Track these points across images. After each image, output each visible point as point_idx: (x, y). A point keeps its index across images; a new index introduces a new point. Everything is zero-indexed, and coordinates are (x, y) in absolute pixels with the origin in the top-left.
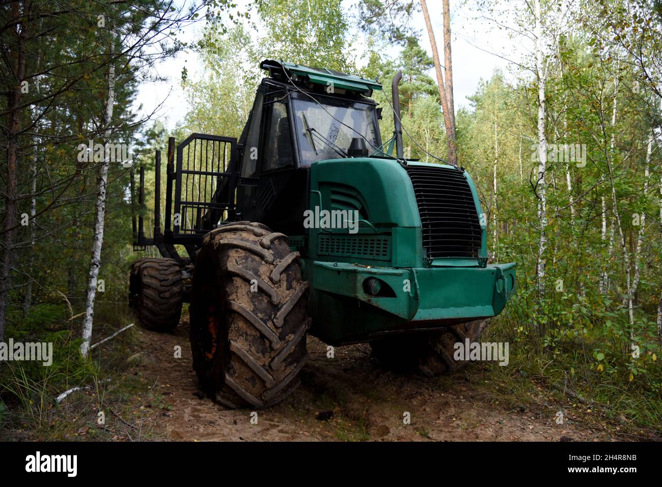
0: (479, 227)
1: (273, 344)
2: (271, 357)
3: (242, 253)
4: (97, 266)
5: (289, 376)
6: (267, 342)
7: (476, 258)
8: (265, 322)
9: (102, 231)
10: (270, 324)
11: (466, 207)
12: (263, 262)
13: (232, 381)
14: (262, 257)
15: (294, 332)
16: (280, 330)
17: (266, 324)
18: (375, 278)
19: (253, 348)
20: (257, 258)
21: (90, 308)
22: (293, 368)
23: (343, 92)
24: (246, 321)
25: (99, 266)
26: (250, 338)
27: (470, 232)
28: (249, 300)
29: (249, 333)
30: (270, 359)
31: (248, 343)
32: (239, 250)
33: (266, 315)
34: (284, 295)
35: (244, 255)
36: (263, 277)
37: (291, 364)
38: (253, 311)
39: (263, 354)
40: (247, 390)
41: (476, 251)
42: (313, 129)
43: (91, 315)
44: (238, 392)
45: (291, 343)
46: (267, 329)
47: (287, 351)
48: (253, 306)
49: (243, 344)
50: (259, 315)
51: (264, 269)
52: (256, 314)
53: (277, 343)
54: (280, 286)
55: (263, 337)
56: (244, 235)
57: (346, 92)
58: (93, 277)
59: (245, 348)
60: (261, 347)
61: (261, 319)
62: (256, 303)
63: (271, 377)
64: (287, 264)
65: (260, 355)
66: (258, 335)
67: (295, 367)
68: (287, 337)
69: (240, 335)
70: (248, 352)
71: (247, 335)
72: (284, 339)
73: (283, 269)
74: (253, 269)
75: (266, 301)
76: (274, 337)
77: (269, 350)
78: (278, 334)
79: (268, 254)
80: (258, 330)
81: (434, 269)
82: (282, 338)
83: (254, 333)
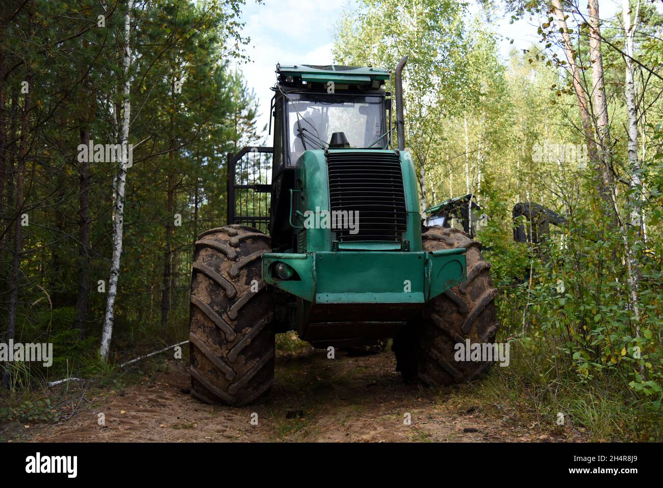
0: (404, 210)
1: (227, 336)
2: (227, 349)
3: (210, 251)
4: (116, 274)
5: (252, 370)
6: (223, 334)
7: (400, 241)
8: (220, 315)
9: (120, 242)
10: (224, 316)
11: (392, 190)
12: (226, 259)
13: (196, 372)
14: (225, 254)
15: (251, 326)
16: (236, 323)
17: (221, 316)
18: (282, 263)
19: (210, 339)
20: (221, 256)
21: (109, 313)
22: (255, 362)
23: (346, 87)
24: (204, 314)
25: (118, 274)
26: (207, 330)
27: (393, 215)
28: (207, 294)
29: (206, 325)
30: (227, 351)
31: (205, 334)
32: (209, 249)
33: (221, 308)
34: (242, 289)
35: (211, 253)
36: (223, 272)
37: (253, 357)
38: (209, 304)
39: (220, 345)
40: (212, 382)
41: (400, 234)
42: (304, 129)
43: (110, 319)
44: (203, 383)
45: (246, 336)
46: (223, 321)
47: (242, 343)
48: (210, 299)
49: (201, 336)
50: (215, 307)
51: (225, 265)
52: (212, 308)
53: (231, 334)
54: (239, 281)
55: (218, 328)
56: (220, 236)
57: (349, 86)
58: (112, 284)
59: (203, 339)
60: (217, 339)
61: (217, 312)
62: (213, 297)
63: (230, 369)
64: (249, 260)
65: (217, 346)
66: (214, 327)
67: (257, 361)
68: (244, 330)
69: (199, 327)
70: (205, 343)
71: (204, 327)
72: (241, 332)
73: (243, 264)
74: (216, 265)
75: (222, 295)
76: (228, 329)
77: (225, 341)
78: (233, 327)
79: (232, 252)
80: (214, 322)
81: (342, 252)
82: (237, 330)
83: (210, 325)
